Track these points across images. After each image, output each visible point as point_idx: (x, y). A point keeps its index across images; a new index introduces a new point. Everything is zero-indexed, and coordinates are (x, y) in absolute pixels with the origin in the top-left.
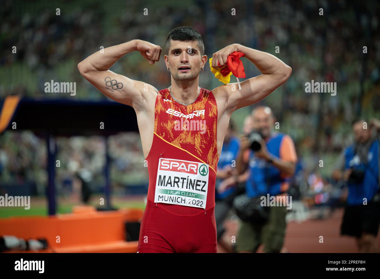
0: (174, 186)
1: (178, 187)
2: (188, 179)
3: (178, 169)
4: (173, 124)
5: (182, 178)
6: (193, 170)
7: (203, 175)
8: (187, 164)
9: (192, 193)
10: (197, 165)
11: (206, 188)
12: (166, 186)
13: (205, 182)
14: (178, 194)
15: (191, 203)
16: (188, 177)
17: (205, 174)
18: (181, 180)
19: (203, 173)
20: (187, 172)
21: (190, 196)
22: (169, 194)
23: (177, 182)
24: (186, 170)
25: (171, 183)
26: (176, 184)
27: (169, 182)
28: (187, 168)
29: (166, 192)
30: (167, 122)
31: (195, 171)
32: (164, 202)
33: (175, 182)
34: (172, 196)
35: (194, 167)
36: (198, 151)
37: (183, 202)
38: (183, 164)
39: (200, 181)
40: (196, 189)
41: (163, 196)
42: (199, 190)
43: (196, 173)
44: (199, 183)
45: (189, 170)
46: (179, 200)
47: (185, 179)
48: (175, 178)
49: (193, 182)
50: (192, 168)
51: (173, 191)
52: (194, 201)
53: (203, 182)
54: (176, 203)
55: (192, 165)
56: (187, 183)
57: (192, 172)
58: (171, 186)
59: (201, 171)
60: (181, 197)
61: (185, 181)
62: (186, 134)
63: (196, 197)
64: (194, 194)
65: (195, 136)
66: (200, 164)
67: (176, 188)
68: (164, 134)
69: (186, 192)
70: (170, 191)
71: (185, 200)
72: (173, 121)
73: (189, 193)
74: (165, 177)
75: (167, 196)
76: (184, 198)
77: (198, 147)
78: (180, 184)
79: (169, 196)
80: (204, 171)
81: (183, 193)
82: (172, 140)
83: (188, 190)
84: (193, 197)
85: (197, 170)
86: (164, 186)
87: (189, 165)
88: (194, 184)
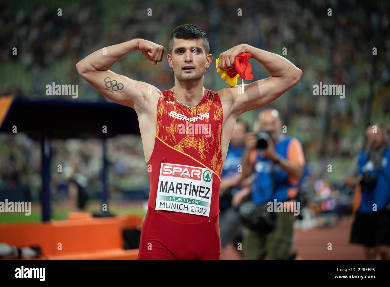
0: (176, 193)
1: (181, 193)
2: (191, 185)
3: (181, 175)
4: (176, 128)
5: (184, 184)
6: (196, 176)
7: (207, 181)
8: (190, 170)
9: (195, 200)
10: (201, 170)
11: (210, 195)
12: (168, 192)
13: (209, 189)
14: (180, 201)
15: (194, 210)
16: (191, 183)
17: (209, 180)
18: (184, 187)
19: (207, 179)
20: (190, 178)
21: (193, 203)
22: (172, 201)
24: (189, 176)
25: (173, 189)
26: (178, 190)
27: (171, 188)
28: (190, 174)
29: (168, 198)
30: (170, 125)
31: (199, 177)
32: (166, 209)
33: (177, 188)
34: (174, 203)
35: (198, 173)
36: (201, 156)
38: (186, 170)
40: (200, 196)
41: (164, 203)
42: (203, 197)
43: (200, 179)
44: (202, 190)
45: (192, 176)
46: (182, 207)
47: (188, 185)
48: (178, 184)
49: (196, 189)
50: (195, 174)
51: (175, 197)
52: (197, 209)
53: (207, 188)
54: (179, 211)
55: (196, 171)
56: (190, 189)
57: (195, 178)
58: (174, 193)
59: (205, 177)
60: (184, 204)
61: (188, 187)
62: (189, 138)
63: (199, 204)
64: (197, 201)
65: (198, 140)
66: (204, 170)
67: (178, 195)
68: (166, 137)
69: (189, 199)
70: (172, 197)
71: (187, 208)
72: (176, 124)
73: (192, 200)
74: (167, 183)
75: (169, 202)
76: (186, 205)
77: (202, 152)
78: (183, 190)
79: (172, 202)
80: (208, 176)
81: (186, 200)
82: (175, 145)
83: (191, 197)
84: (196, 204)
85: (200, 176)
86: (166, 192)
87: (193, 171)
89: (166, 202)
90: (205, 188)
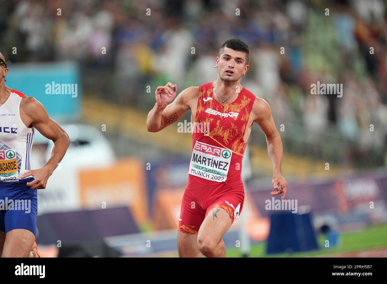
0: (202, 164)
1: (205, 165)
2: (213, 160)
3: (206, 151)
5: (208, 159)
6: (217, 153)
7: (226, 158)
8: (213, 148)
9: (214, 171)
10: (221, 150)
11: (228, 168)
12: (198, 162)
13: (227, 164)
14: (204, 171)
15: (214, 178)
16: (213, 158)
17: (227, 157)
18: (207, 160)
19: (226, 156)
20: (213, 154)
21: (213, 173)
23: (205, 161)
24: (212, 153)
25: (200, 161)
26: (204, 162)
27: (199, 160)
28: (213, 152)
29: (197, 167)
30: (206, 119)
31: (219, 155)
32: (195, 175)
33: (203, 161)
34: (201, 171)
35: (218, 151)
36: (225, 142)
37: (208, 176)
38: (210, 148)
39: (223, 162)
40: (219, 168)
41: (194, 170)
42: (221, 169)
43: (219, 156)
44: (221, 164)
45: (214, 153)
46: (205, 175)
47: (211, 159)
48: (204, 158)
49: (216, 163)
50: (216, 152)
51: (202, 167)
52: (216, 177)
53: (225, 163)
54: (203, 177)
55: (217, 150)
56: (212, 163)
57: (216, 154)
58: (201, 163)
59: (223, 154)
60: (207, 173)
61: (211, 161)
62: (219, 128)
63: (218, 174)
64: (216, 171)
65: (225, 131)
66: (223, 149)
67: (203, 165)
69: (210, 170)
70: (200, 167)
71: (209, 176)
72: (210, 118)
73: (213, 170)
75: (197, 170)
76: (208, 173)
77: (226, 139)
78: (207, 163)
79: (199, 170)
80: (226, 154)
81: (208, 170)
83: (212, 168)
84: (215, 173)
85: (220, 153)
86: (196, 162)
87: (215, 150)
88: (217, 164)
89: (195, 169)
90: (224, 162)
